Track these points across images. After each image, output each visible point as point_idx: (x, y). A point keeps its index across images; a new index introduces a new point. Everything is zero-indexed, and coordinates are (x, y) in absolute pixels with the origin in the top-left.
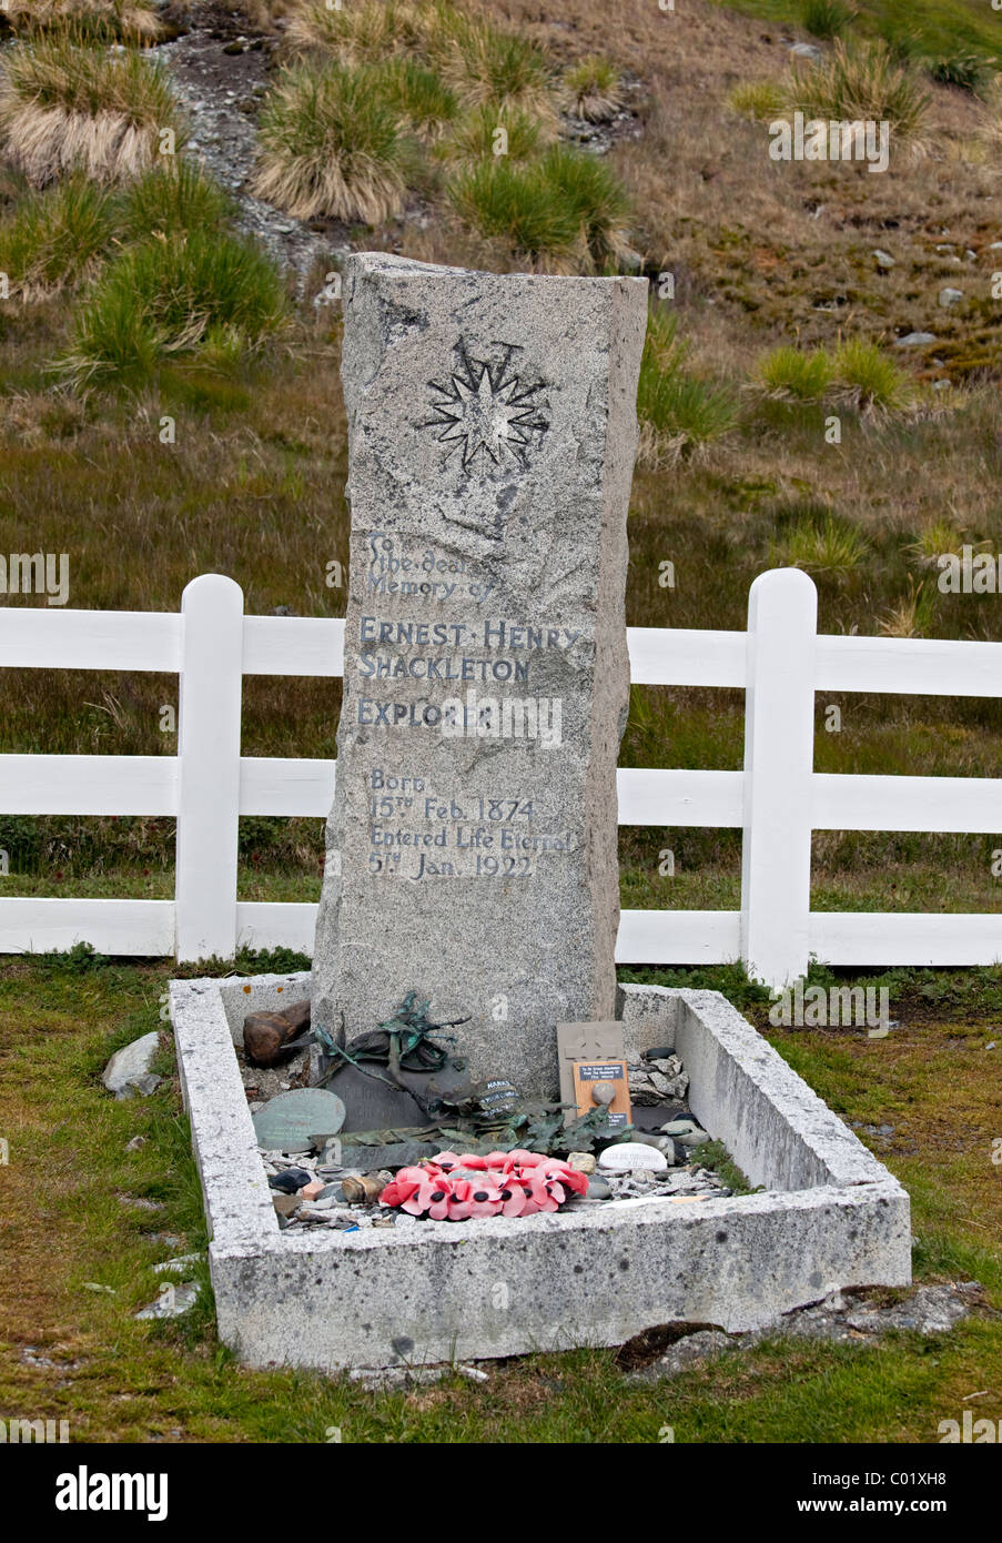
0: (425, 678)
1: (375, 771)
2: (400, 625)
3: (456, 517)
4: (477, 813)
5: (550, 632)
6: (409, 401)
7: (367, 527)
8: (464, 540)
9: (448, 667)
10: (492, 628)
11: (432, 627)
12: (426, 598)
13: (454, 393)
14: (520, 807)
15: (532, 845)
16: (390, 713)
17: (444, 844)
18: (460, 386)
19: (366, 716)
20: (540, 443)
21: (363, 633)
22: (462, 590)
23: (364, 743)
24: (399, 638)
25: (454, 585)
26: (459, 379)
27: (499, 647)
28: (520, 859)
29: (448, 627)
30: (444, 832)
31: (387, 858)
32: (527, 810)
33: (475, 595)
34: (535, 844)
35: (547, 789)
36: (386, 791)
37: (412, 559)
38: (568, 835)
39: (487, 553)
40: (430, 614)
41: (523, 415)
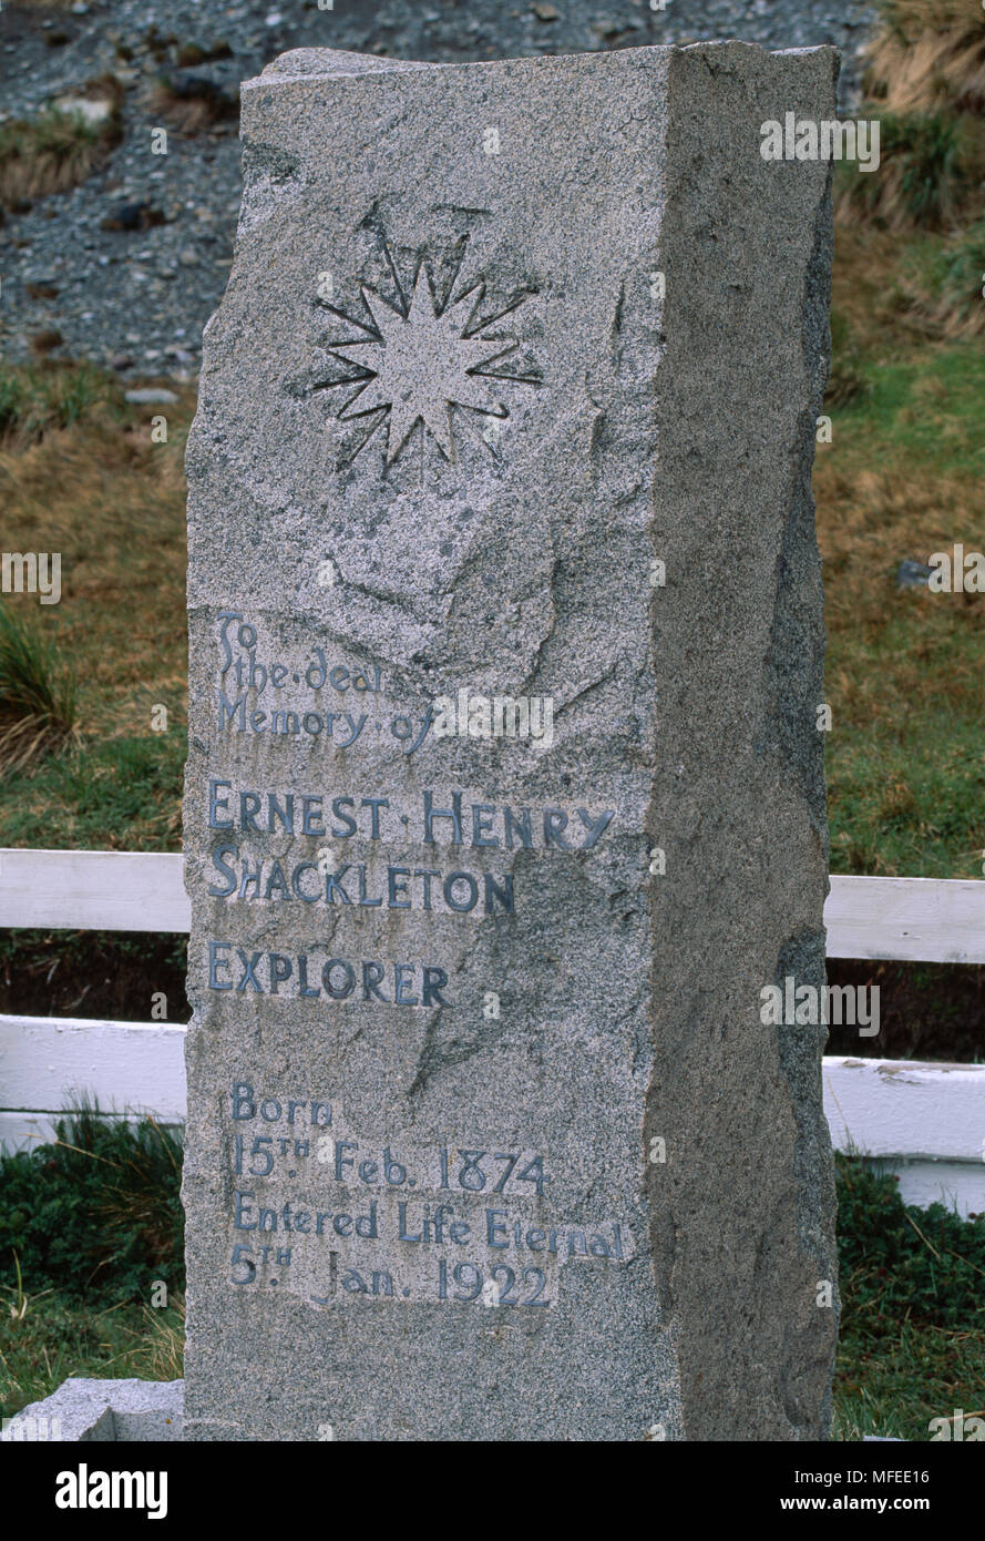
0: (321, 904)
1: (236, 1086)
2: (272, 797)
3: (361, 579)
4: (436, 1174)
5: (548, 816)
7: (212, 601)
8: (375, 625)
9: (363, 883)
10: (437, 806)
11: (328, 801)
12: (316, 742)
13: (365, 319)
14: (519, 1167)
15: (546, 1244)
16: (263, 971)
17: (373, 1235)
18: (375, 302)
19: (222, 974)
21: (213, 812)
22: (379, 726)
23: (218, 1028)
24: (272, 824)
25: (364, 718)
27: (453, 844)
28: (525, 1272)
29: (358, 802)
30: (373, 1210)
31: (265, 1256)
32: (533, 1172)
33: (403, 738)
34: (553, 1240)
35: (571, 1134)
36: (260, 1125)
37: (286, 664)
38: (617, 1229)
39: (414, 651)
40: (325, 777)
41: (496, 357)
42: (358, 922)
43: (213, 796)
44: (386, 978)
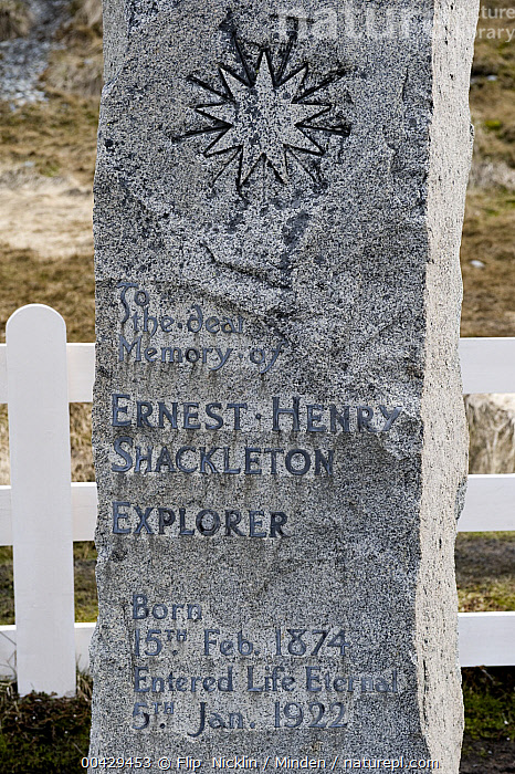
0: (197, 474)
1: (135, 597)
2: (162, 405)
3: (228, 259)
4: (273, 647)
5: (360, 411)
6: (162, 103)
7: (115, 276)
8: (241, 290)
9: (227, 459)
10: (282, 407)
11: (203, 406)
12: (194, 368)
13: (222, 90)
14: (330, 638)
15: (346, 686)
16: (153, 520)
17: (230, 689)
18: (229, 78)
19: (122, 523)
20: (341, 152)
21: (115, 416)
22: (240, 356)
23: (120, 559)
24: (161, 422)
25: (230, 351)
26: (228, 69)
27: (293, 431)
28: (331, 705)
29: (224, 406)
30: (230, 673)
31: (156, 710)
32: (338, 641)
33: (258, 363)
34: (351, 685)
35: (364, 615)
36: (152, 622)
37: (173, 317)
38: (395, 674)
39: (272, 306)
40: (201, 390)
41: (316, 116)
42: (223, 485)
43: (115, 405)
44: (243, 521)
